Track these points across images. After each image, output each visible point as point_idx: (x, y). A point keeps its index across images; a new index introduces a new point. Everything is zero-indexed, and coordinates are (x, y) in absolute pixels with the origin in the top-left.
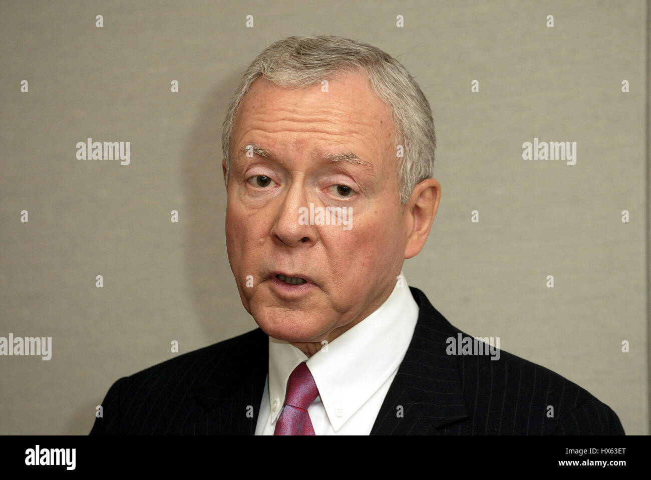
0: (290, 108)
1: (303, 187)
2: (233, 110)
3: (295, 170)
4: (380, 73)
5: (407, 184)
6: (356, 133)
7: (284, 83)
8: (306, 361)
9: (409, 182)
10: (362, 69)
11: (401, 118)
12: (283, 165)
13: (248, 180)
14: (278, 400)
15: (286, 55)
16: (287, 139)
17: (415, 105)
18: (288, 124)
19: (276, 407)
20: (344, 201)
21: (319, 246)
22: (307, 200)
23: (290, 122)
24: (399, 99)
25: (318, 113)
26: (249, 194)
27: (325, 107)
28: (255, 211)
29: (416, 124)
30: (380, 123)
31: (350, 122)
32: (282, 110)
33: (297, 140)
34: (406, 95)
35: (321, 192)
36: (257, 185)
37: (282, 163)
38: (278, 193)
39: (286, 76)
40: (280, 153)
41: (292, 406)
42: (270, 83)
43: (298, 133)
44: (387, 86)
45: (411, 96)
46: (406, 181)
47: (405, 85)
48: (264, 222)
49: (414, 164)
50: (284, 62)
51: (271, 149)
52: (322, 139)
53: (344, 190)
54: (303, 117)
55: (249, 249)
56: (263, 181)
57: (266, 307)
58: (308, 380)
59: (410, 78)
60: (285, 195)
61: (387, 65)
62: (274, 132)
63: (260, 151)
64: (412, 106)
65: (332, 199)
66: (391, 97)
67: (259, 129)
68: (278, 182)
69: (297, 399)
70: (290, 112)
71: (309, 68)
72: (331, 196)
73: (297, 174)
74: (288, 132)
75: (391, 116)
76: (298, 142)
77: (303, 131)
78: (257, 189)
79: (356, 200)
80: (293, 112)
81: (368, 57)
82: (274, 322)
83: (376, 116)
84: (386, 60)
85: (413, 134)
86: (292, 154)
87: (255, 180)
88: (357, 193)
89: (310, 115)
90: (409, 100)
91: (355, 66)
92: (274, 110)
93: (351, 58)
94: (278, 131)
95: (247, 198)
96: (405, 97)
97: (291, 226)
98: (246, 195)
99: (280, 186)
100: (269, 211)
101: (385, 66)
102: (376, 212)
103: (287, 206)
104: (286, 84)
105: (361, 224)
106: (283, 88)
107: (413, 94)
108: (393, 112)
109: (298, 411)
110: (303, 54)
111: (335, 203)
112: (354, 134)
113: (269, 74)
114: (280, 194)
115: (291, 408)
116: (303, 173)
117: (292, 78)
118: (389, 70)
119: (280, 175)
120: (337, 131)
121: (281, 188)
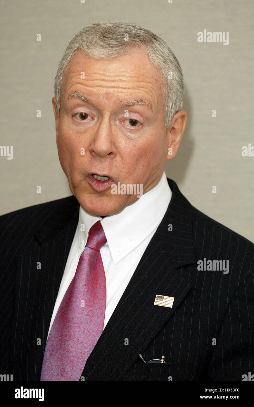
0: (101, 72)
1: (109, 121)
2: (62, 70)
3: (104, 111)
4: (153, 49)
5: (169, 116)
6: (142, 87)
7: (97, 57)
8: (101, 220)
9: (170, 115)
10: (143, 46)
11: (166, 77)
12: (97, 107)
13: (74, 115)
14: (83, 242)
15: (96, 39)
16: (100, 92)
17: (174, 68)
18: (100, 83)
19: (81, 246)
20: (134, 130)
21: (118, 158)
22: (112, 129)
23: (101, 82)
24: (165, 65)
25: (119, 76)
26: (75, 124)
27: (122, 72)
28: (79, 135)
29: (175, 79)
30: (155, 81)
31: (138, 81)
32: (96, 73)
33: (106, 93)
34: (169, 62)
35: (120, 124)
36: (79, 118)
37: (96, 106)
38: (93, 124)
39: (98, 52)
40: (95, 100)
41: (90, 248)
42: (87, 55)
43: (107, 89)
44: (158, 57)
45: (171, 61)
46: (168, 114)
47: (168, 55)
48: (85, 142)
49: (174, 104)
50: (96, 43)
51: (89, 97)
52: (121, 92)
53: (133, 123)
54: (109, 79)
55: (76, 158)
56: (84, 116)
57: (86, 194)
58: (101, 232)
59: (169, 50)
60: (98, 125)
61: (156, 43)
62: (91, 87)
63: (83, 98)
64: (172, 68)
65: (127, 128)
66: (160, 64)
67: (81, 84)
68: (93, 117)
69: (93, 244)
70: (101, 75)
71: (112, 47)
72: (126, 127)
73: (105, 114)
74: (100, 88)
75: (161, 76)
76: (107, 94)
77: (110, 87)
78: (79, 121)
79: (141, 128)
80: (103, 75)
81: (145, 38)
82: (91, 204)
83: (153, 76)
84: (155, 39)
85: (174, 86)
86: (103, 101)
87: (78, 116)
88: (142, 124)
89: (113, 77)
90: (171, 65)
91: (138, 45)
92: (91, 73)
93: (136, 39)
94: (94, 87)
95: (74, 127)
96: (168, 63)
97: (103, 145)
98: (73, 125)
99: (94, 119)
100: (88, 135)
101: (156, 44)
102: (152, 135)
103: (100, 133)
104: (98, 57)
105: (143, 143)
106: (96, 60)
107: (173, 60)
108: (162, 73)
109: (92, 251)
110: (107, 37)
111: (128, 130)
112: (141, 88)
113: (87, 50)
114: (94, 125)
115: (89, 249)
116: (109, 113)
117: (102, 53)
118: (158, 46)
119: (94, 113)
120: (130, 87)
121: (95, 121)
